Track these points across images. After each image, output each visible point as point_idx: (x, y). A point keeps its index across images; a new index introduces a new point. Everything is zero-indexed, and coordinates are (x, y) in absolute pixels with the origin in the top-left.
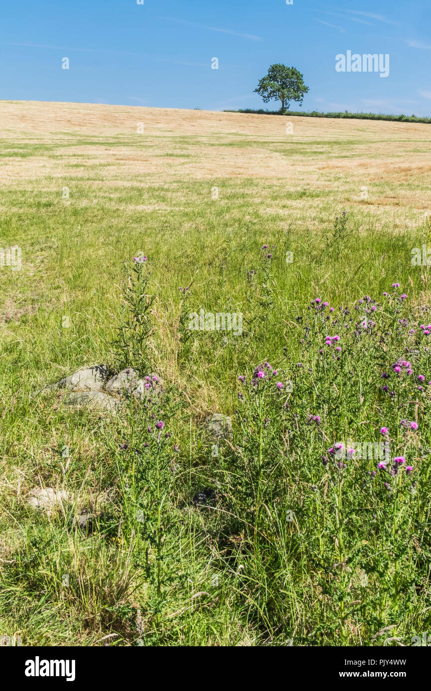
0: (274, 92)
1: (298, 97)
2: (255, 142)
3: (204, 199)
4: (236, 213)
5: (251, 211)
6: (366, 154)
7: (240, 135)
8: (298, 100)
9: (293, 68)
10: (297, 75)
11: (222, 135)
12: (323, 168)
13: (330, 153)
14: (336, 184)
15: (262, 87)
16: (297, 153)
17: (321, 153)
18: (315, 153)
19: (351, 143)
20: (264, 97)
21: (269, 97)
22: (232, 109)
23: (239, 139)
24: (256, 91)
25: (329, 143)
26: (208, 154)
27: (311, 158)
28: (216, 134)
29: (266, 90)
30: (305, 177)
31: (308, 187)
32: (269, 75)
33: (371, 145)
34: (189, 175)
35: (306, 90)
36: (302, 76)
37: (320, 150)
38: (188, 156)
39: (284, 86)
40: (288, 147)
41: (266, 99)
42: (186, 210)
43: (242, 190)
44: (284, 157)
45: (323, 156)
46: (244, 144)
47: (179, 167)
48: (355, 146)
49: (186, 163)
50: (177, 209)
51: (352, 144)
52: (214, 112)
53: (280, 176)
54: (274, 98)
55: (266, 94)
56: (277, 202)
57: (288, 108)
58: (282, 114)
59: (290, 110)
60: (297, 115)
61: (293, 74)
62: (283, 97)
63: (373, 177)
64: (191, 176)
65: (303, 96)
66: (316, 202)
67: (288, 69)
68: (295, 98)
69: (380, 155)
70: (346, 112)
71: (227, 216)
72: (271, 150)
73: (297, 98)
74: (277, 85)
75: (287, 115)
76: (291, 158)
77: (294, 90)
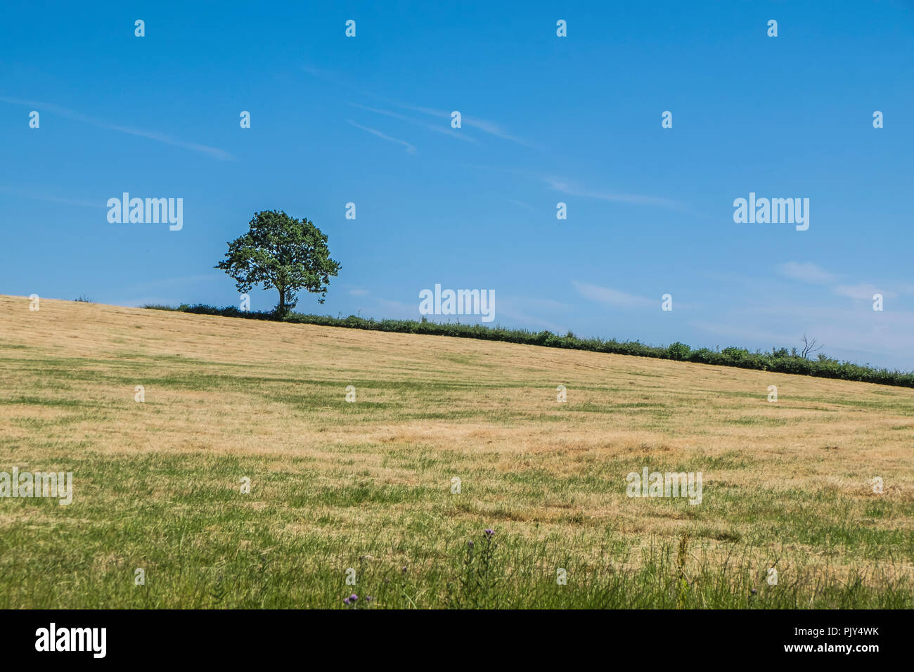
0: (262, 270)
1: (317, 284)
2: (225, 378)
3: (132, 500)
4: (217, 534)
5: (252, 530)
6: (481, 412)
7: (185, 361)
8: (316, 291)
9: (305, 221)
10: (313, 235)
11: (142, 360)
12: (392, 439)
13: (401, 406)
14: (428, 474)
15: (235, 259)
16: (325, 404)
17: (379, 406)
18: (369, 405)
19: (446, 387)
20: (239, 280)
21: (250, 280)
22: (164, 304)
23: (187, 369)
24: (222, 265)
25: (395, 385)
26: (120, 401)
27: (361, 417)
28: (128, 357)
29: (245, 265)
30: (355, 457)
31: (367, 479)
32: (251, 233)
33: (489, 392)
34: (83, 445)
35: (333, 268)
36: (325, 238)
37: (376, 400)
38: (74, 404)
39: (284, 256)
40: (303, 390)
41: (244, 284)
42: (97, 525)
43: (216, 482)
44: (298, 413)
45: (387, 413)
46: (200, 381)
47: (57, 429)
48: (455, 394)
49: (73, 419)
50: (74, 521)
51: (448, 389)
52: (122, 309)
53: (297, 453)
54: (261, 283)
55: (243, 274)
56: (306, 510)
57: (294, 305)
58: (280, 320)
59: (297, 310)
60: (314, 323)
61: (304, 234)
62: (282, 282)
63: (508, 461)
64: (89, 449)
65: (327, 282)
66: (395, 512)
67: (295, 222)
68: (309, 286)
69: (513, 414)
70: (424, 320)
71: (198, 541)
72: (266, 396)
73: (313, 285)
74: (270, 255)
75: (289, 321)
76: (313, 414)
77: (307, 268)
